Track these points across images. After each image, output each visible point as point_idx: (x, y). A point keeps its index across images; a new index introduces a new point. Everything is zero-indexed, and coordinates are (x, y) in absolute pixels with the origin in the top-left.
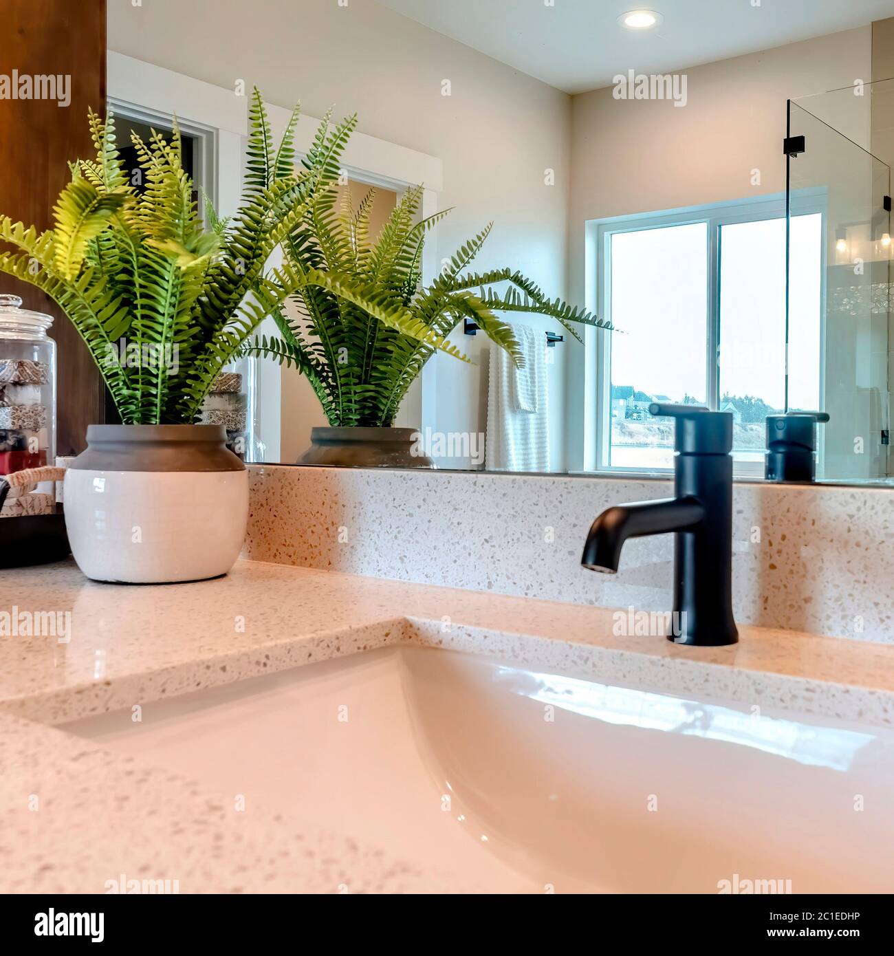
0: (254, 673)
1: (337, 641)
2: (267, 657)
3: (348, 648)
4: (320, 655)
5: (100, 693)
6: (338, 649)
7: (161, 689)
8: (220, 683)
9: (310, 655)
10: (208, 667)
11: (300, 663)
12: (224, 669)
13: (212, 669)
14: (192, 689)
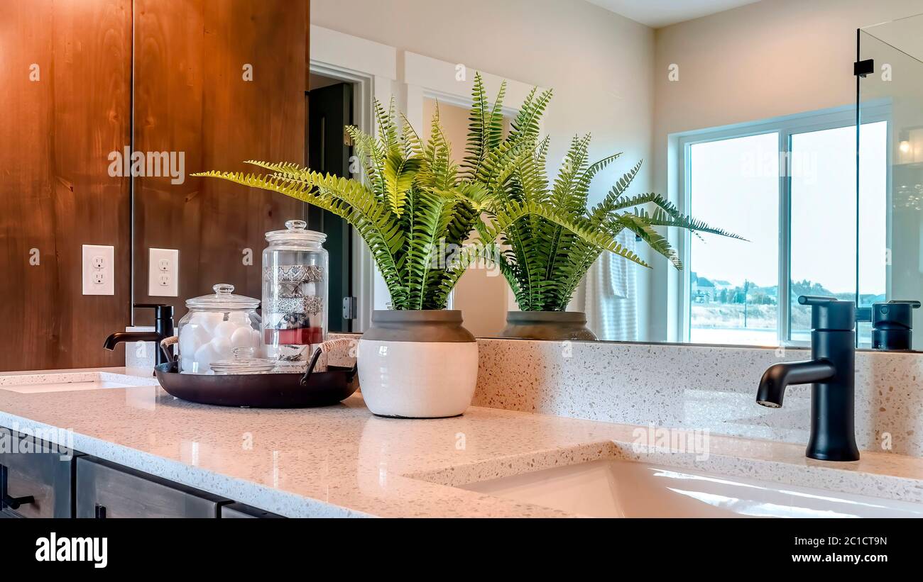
0: (526, 471)
1: (571, 454)
2: (533, 460)
3: (578, 459)
4: (562, 462)
5: (449, 474)
6: (572, 459)
7: (478, 475)
8: (508, 475)
9: (557, 461)
10: (502, 464)
11: (551, 467)
12: (510, 466)
13: (504, 465)
14: (494, 477)
